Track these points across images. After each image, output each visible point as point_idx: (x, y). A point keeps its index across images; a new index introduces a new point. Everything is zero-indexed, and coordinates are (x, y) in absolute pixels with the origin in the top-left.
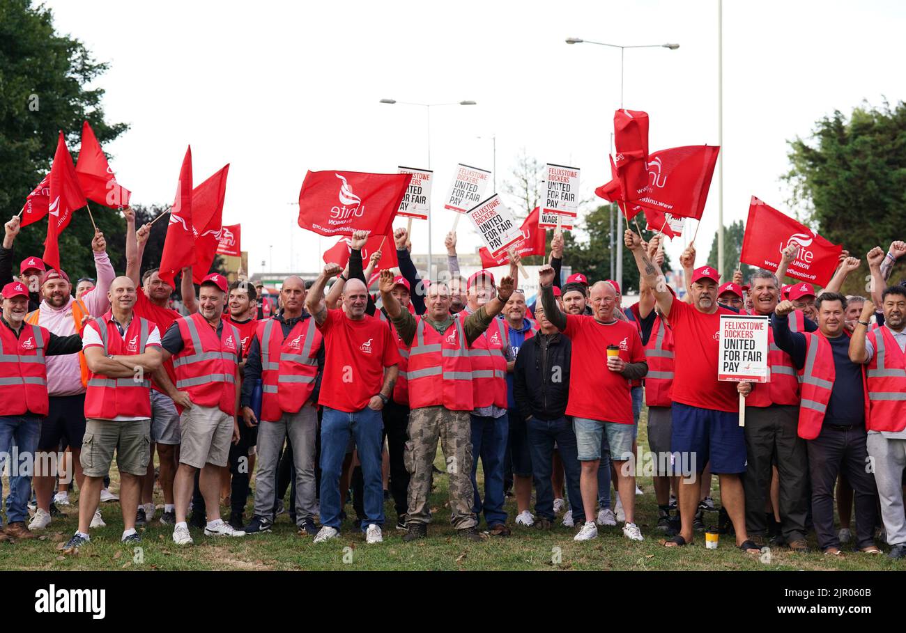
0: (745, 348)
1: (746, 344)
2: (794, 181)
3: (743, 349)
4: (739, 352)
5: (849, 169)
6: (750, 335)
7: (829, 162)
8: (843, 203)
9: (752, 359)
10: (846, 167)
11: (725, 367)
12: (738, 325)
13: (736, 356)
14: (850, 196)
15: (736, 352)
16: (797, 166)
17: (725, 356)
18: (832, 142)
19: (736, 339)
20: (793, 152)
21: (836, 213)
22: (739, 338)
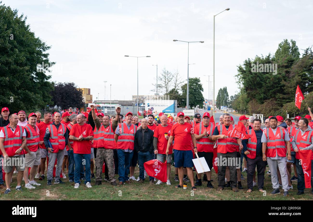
2: (239, 77)
5: (252, 74)
7: (247, 72)
8: (250, 84)
10: (251, 74)
14: (252, 82)
16: (240, 73)
18: (247, 67)
20: (239, 69)
21: (248, 86)
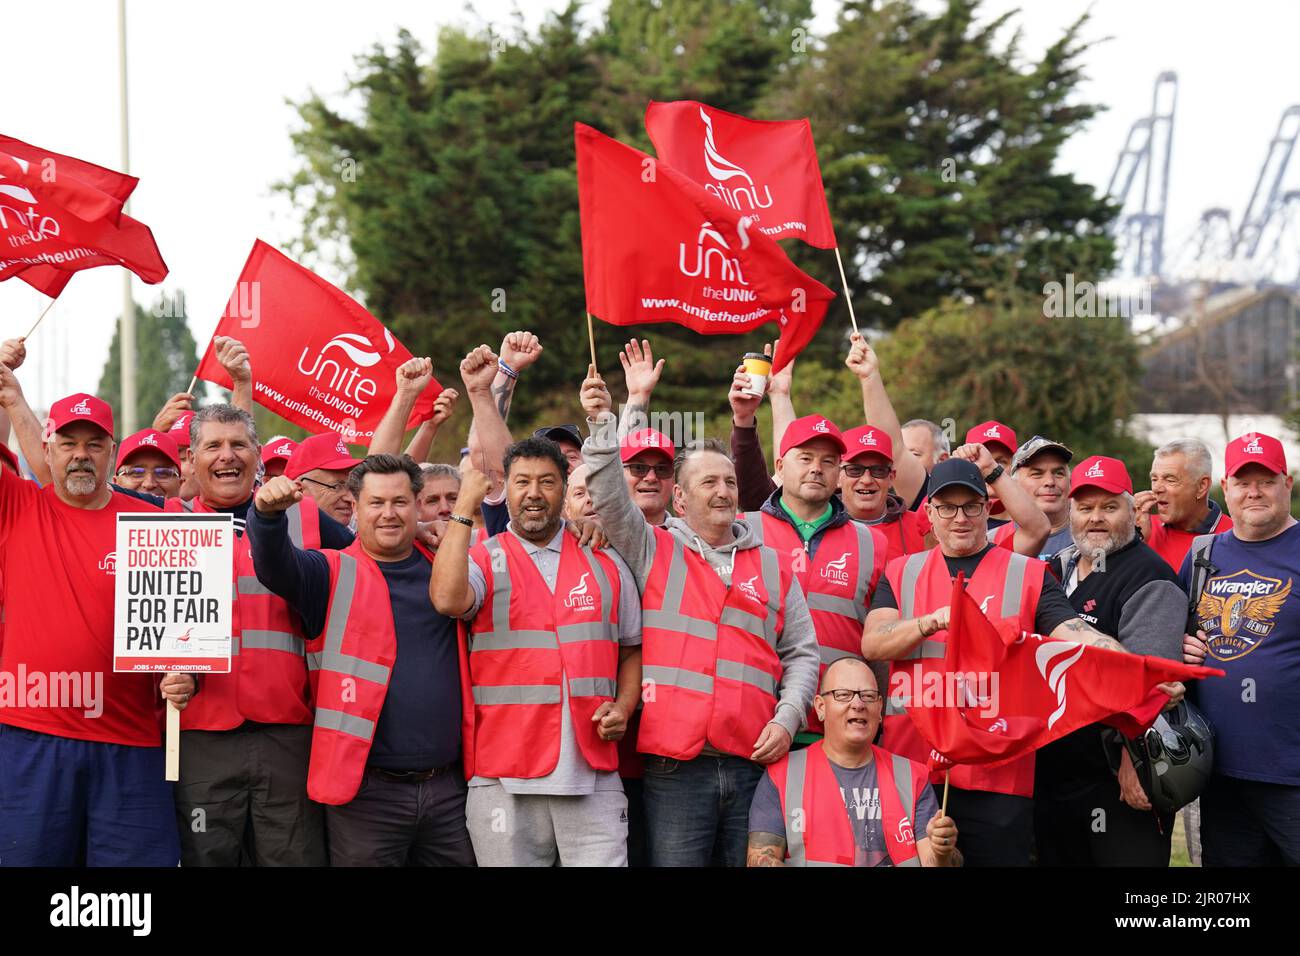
0: (179, 592)
1: (180, 583)
2: (307, 196)
3: (175, 595)
4: (163, 602)
5: (433, 169)
6: (189, 559)
7: (388, 153)
8: (420, 251)
9: (194, 616)
10: (426, 164)
11: (130, 639)
12: (161, 538)
13: (157, 611)
14: (437, 233)
15: (157, 601)
16: (313, 160)
17: (131, 611)
18: (393, 104)
19: (157, 569)
20: (302, 126)
21: (404, 272)
22: (163, 569)
